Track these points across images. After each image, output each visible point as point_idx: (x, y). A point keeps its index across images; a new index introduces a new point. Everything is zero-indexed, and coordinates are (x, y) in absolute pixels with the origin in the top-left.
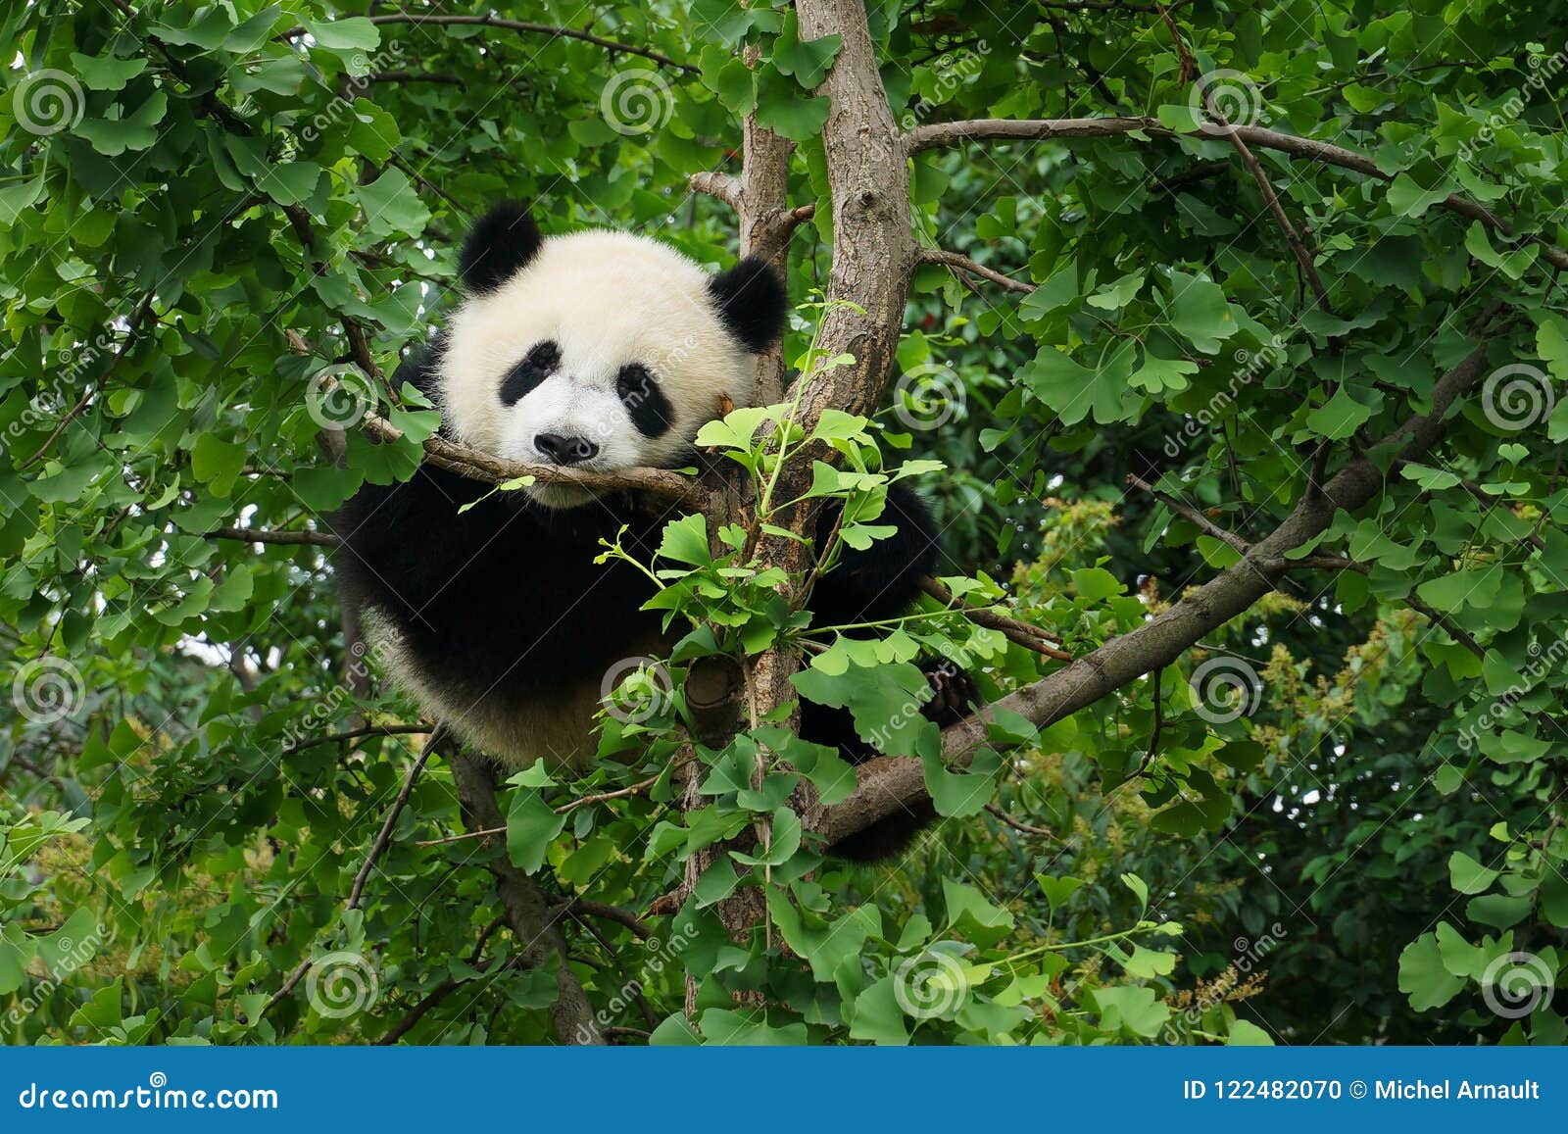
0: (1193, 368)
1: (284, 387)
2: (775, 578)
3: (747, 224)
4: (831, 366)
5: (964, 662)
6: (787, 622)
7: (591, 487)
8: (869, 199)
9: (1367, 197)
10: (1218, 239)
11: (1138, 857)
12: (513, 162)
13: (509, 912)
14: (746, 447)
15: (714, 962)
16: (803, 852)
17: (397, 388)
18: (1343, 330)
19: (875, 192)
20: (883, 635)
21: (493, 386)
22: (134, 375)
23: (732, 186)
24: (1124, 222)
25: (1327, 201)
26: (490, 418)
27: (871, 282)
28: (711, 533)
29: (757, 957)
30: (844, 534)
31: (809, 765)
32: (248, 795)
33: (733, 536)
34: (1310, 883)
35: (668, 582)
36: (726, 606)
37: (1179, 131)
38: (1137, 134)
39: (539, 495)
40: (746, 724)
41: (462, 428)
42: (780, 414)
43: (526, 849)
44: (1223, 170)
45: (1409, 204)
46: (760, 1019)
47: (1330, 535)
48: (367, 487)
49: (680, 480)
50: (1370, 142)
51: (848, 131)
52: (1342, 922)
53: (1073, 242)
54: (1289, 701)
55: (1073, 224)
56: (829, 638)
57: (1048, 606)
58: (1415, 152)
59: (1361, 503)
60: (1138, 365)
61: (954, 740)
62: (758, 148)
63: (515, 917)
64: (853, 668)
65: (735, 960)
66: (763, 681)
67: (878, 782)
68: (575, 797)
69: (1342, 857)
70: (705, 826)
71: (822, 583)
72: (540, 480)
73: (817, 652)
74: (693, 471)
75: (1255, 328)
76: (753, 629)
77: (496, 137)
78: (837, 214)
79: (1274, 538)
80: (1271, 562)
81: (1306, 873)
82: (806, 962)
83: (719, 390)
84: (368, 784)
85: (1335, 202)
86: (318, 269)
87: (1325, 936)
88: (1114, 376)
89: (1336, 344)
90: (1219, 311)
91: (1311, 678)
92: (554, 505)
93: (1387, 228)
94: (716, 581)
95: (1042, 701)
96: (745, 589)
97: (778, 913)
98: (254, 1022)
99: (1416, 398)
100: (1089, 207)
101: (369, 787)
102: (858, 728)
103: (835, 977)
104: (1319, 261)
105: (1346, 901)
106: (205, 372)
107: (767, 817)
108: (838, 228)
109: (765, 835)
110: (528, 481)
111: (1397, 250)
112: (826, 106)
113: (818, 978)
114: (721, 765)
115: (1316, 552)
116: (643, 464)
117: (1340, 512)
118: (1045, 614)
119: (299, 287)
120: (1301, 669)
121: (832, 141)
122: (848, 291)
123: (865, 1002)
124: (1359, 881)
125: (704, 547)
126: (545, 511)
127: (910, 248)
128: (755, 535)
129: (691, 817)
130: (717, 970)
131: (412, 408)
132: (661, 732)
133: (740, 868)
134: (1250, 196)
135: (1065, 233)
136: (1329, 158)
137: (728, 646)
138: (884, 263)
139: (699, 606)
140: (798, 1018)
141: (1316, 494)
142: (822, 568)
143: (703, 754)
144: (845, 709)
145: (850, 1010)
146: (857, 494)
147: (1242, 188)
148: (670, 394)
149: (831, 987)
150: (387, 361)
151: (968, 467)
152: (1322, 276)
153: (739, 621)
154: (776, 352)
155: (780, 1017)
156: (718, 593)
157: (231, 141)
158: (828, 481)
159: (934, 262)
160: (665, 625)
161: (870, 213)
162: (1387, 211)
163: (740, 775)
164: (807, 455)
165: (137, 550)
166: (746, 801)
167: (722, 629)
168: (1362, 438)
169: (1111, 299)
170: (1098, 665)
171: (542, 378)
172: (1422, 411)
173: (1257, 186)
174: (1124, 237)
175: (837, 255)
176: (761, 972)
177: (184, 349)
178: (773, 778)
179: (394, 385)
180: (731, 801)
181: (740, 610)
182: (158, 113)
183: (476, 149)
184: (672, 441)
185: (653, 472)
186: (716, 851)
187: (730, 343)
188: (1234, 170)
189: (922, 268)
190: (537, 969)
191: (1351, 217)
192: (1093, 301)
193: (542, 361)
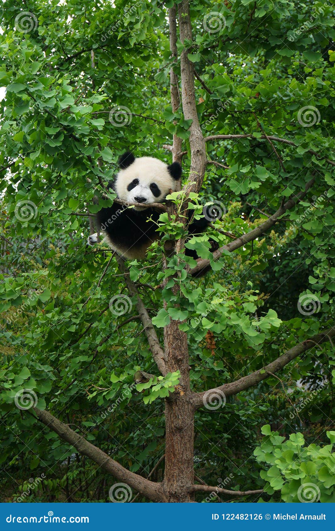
0: (260, 184)
1: (86, 189)
2: (181, 225)
3: (174, 155)
4: (191, 184)
5: (218, 241)
6: (184, 233)
7: (144, 207)
8: (198, 151)
9: (292, 149)
10: (263, 157)
11: (246, 271)
12: (126, 139)
13: (127, 285)
14: (175, 200)
15: (170, 299)
16: (187, 278)
17: (108, 189)
18: (288, 175)
19: (199, 150)
20: (202, 236)
21: (126, 187)
22: (58, 188)
23: (171, 148)
24: (245, 153)
25: (285, 150)
26: (125, 194)
27: (199, 167)
28: (169, 216)
29: (178, 298)
30: (195, 217)
31: (188, 261)
32: (77, 263)
33: (173, 217)
34: (275, 272)
35: (161, 226)
36: (172, 230)
37: (257, 137)
38: (249, 138)
39: (136, 209)
40: (176, 253)
41: (120, 195)
42: (181, 193)
43: (134, 277)
44: (264, 143)
45: (301, 152)
46: (179, 310)
47: (286, 214)
48: (103, 209)
49: (162, 205)
50: (292, 138)
51: (194, 138)
52: (281, 279)
53: (235, 157)
54: (274, 241)
55: (236, 153)
56: (192, 237)
57: (230, 225)
58: (302, 141)
59: (291, 208)
60: (250, 183)
61: (215, 255)
62: (176, 140)
63: (128, 286)
64: (196, 242)
65: (175, 299)
66: (178, 244)
67: (200, 263)
68: (143, 267)
69: (281, 266)
70: (168, 273)
71: (190, 226)
72: (136, 206)
73: (190, 239)
74: (164, 203)
75: (272, 176)
76: (177, 235)
77: (123, 134)
78: (192, 154)
79: (275, 215)
80: (274, 220)
81: (274, 269)
82: (188, 299)
83: (169, 188)
84: (100, 260)
85: (287, 150)
86: (93, 167)
87: (278, 282)
88: (245, 185)
89: (287, 178)
90: (265, 172)
91: (279, 237)
92: (138, 210)
93: (296, 155)
94: (170, 226)
95: (231, 247)
96: (175, 227)
97: (182, 290)
98: (80, 309)
99: (302, 188)
100: (239, 150)
101: (100, 261)
102: (197, 254)
103: (193, 302)
104: (283, 162)
105: (282, 275)
106: (71, 187)
107: (180, 271)
108: (192, 157)
109: (180, 274)
110: (133, 206)
111: (298, 160)
112: (190, 133)
113: (190, 302)
114: (171, 261)
115: (283, 218)
116: (155, 202)
117: (287, 210)
118: (229, 226)
119: (89, 171)
120: (277, 235)
121: (191, 139)
122: (194, 169)
123: (200, 306)
124: (285, 271)
125: (167, 219)
126: (136, 211)
127: (206, 160)
128: (178, 217)
129: (165, 271)
130: (171, 300)
131: (111, 193)
132: (159, 254)
133: (175, 281)
134: (270, 148)
135: (234, 155)
136: (285, 142)
137: (172, 238)
138: (201, 163)
139: (167, 230)
140: (186, 309)
141: (283, 206)
142: (190, 223)
143: (167, 258)
144: (195, 250)
145: (196, 308)
146: (197, 209)
147: (268, 147)
148: (160, 189)
149: (193, 303)
150: (106, 184)
151: (211, 193)
152: (284, 165)
153: (175, 233)
154: (180, 180)
155: (183, 309)
156: (170, 228)
157: (76, 143)
158: (191, 206)
159: (210, 163)
160: (160, 234)
161: (198, 154)
162: (297, 153)
163: (175, 263)
164: (187, 201)
165: (55, 218)
166: (176, 268)
167: (171, 235)
168: (292, 196)
169: (244, 170)
170: (242, 240)
171: (135, 186)
172: (303, 191)
173: (271, 147)
174: (245, 156)
175: (192, 162)
176: (179, 301)
177: (67, 183)
178: (181, 263)
179: (108, 188)
180: (173, 268)
181: (175, 231)
182: (62, 138)
183: (119, 136)
184: (161, 197)
185: (157, 204)
186: (170, 278)
187: (171, 179)
188: (266, 144)
189: (209, 164)
190: (133, 297)
191: (290, 154)
192: (241, 171)
193: (135, 183)
